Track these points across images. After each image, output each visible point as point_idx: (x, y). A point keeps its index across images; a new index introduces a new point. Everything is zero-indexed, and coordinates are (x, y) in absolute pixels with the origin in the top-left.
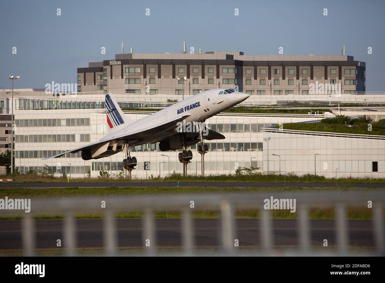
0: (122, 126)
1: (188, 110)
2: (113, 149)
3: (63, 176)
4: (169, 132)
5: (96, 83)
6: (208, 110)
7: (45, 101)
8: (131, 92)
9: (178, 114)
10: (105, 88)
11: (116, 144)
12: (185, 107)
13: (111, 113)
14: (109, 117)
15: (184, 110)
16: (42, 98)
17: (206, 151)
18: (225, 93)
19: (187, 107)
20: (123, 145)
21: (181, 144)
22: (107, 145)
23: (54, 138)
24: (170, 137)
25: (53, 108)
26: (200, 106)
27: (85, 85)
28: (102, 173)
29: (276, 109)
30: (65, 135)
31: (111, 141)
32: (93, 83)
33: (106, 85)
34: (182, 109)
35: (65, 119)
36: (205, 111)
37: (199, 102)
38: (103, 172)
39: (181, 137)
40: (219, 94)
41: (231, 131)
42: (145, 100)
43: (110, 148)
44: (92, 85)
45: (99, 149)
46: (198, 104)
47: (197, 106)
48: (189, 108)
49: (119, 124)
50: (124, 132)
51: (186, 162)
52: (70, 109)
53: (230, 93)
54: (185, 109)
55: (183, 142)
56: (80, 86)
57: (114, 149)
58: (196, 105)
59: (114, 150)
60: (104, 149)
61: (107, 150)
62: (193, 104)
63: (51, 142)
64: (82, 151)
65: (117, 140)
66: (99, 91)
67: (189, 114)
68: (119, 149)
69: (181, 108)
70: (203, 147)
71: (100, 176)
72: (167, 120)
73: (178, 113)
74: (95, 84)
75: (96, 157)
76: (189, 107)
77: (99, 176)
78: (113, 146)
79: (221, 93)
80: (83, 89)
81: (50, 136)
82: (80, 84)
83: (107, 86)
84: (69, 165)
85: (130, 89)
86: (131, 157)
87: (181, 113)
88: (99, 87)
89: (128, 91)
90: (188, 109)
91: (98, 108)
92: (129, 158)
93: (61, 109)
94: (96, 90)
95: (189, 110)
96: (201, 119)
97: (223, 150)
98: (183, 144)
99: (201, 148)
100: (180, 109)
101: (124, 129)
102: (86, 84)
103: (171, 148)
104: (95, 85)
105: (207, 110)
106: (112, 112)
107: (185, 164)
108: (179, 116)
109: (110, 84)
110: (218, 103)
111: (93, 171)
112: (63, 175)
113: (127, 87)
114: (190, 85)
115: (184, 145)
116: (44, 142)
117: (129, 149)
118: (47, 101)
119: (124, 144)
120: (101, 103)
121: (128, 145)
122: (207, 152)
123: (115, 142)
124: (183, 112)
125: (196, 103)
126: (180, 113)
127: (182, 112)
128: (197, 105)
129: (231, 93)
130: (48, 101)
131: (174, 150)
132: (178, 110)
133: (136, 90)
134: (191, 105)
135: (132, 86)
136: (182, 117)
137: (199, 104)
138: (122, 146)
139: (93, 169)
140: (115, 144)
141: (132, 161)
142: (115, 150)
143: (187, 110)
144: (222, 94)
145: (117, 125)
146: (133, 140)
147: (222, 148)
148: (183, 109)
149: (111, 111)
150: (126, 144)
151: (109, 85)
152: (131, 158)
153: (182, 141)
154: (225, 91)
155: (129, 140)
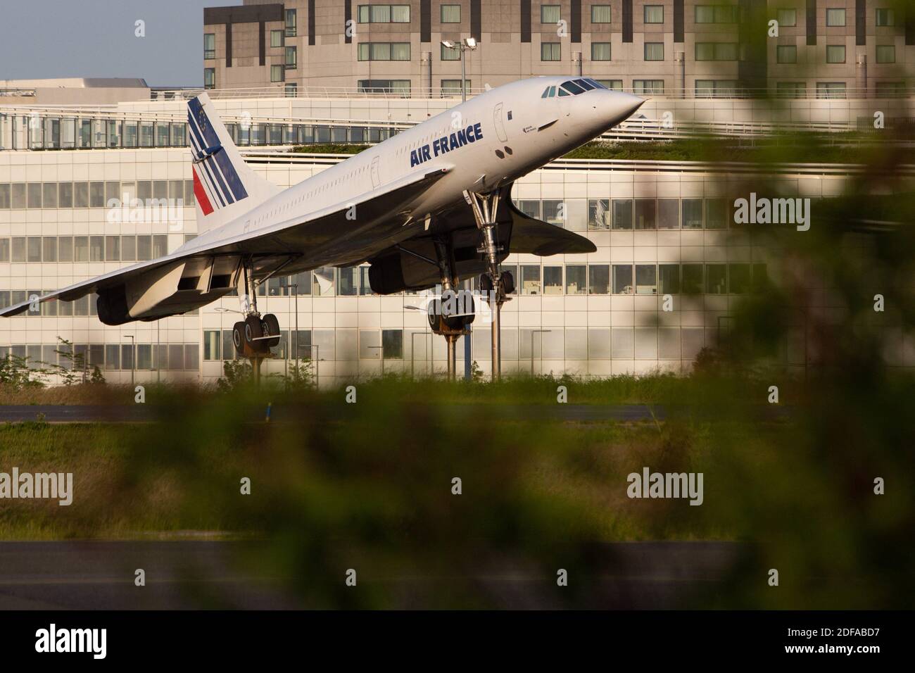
0: (239, 206)
1: (443, 152)
2: (197, 289)
3: (93, 379)
4: (387, 228)
5: (268, 60)
6: (509, 150)
7: (67, 119)
8: (381, 91)
9: (412, 166)
10: (289, 74)
11: (209, 269)
12: (436, 143)
13: (206, 161)
14: (200, 177)
15: (432, 153)
16: (58, 111)
17: (509, 292)
18: (561, 93)
19: (442, 140)
20: (233, 275)
21: (439, 269)
22: (176, 275)
23: (98, 249)
24: (397, 247)
25: (93, 145)
26: (481, 137)
27: (229, 64)
28: (233, 368)
29: (843, 146)
30: (132, 237)
31: (190, 260)
32: (257, 60)
33: (293, 66)
34: (424, 148)
35: (131, 184)
36: (500, 154)
37: (479, 125)
38: (237, 366)
39: (435, 245)
40: (544, 96)
41: (684, 224)
42: (409, 115)
43: (187, 283)
44: (251, 64)
45: (148, 288)
46: (477, 131)
47: (472, 140)
48: (449, 146)
49: (231, 201)
50: (246, 227)
51: (453, 332)
52: (151, 147)
53: (577, 91)
54: (436, 149)
55: (443, 264)
56: (213, 70)
57: (203, 286)
58: (470, 135)
59: (200, 291)
60: (167, 286)
61: (176, 290)
62: (459, 132)
63: (85, 260)
64: (98, 293)
65: (213, 256)
66: (274, 86)
67: (448, 167)
68: (220, 286)
69: (421, 146)
70: (497, 279)
71: (227, 378)
72: (378, 187)
73: (414, 161)
74: (262, 63)
75: (143, 313)
76: (447, 143)
77: (223, 379)
78: (199, 278)
79: (549, 93)
80: (223, 80)
81: (81, 240)
82: (211, 64)
83: (296, 68)
84: (128, 341)
85: (374, 78)
86: (260, 315)
87: (421, 162)
88: (278, 71)
89: (369, 86)
90: (445, 148)
91: (248, 145)
92: (253, 319)
93: (122, 147)
94: (266, 83)
95: (448, 150)
96: (488, 184)
97: (654, 290)
98: (441, 271)
99: (491, 282)
100: (419, 150)
101: (244, 216)
102: (234, 61)
103: (407, 281)
104: (262, 67)
105: (506, 154)
106: (208, 157)
107: (451, 338)
108: (414, 174)
109: (305, 61)
110: (541, 129)
111: (208, 363)
112: (94, 374)
113: (363, 70)
114: (581, 65)
115: (446, 273)
116: (62, 260)
117: (253, 287)
118: (76, 120)
119: (238, 268)
120: (255, 129)
121: (249, 272)
122: (509, 299)
123: (205, 262)
124: (430, 158)
125: (470, 129)
126: (418, 164)
127: (425, 160)
128: (472, 134)
129: (582, 91)
130: (80, 122)
131: (415, 289)
132: (413, 153)
133: (395, 83)
134: (453, 136)
135: (382, 70)
136: (422, 177)
137: (480, 131)
138: (230, 276)
139: (207, 357)
140: (206, 268)
141: (263, 330)
142: (205, 292)
143: (440, 152)
144: (552, 95)
145: (224, 205)
146: (266, 255)
147: (651, 282)
148: (427, 147)
149: (205, 154)
150: (243, 269)
151: (302, 64)
152: (262, 318)
153: (440, 259)
154: (562, 85)
155: (255, 255)
